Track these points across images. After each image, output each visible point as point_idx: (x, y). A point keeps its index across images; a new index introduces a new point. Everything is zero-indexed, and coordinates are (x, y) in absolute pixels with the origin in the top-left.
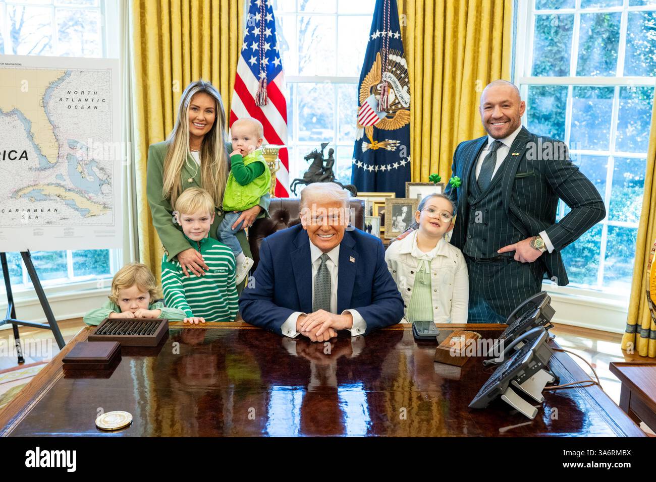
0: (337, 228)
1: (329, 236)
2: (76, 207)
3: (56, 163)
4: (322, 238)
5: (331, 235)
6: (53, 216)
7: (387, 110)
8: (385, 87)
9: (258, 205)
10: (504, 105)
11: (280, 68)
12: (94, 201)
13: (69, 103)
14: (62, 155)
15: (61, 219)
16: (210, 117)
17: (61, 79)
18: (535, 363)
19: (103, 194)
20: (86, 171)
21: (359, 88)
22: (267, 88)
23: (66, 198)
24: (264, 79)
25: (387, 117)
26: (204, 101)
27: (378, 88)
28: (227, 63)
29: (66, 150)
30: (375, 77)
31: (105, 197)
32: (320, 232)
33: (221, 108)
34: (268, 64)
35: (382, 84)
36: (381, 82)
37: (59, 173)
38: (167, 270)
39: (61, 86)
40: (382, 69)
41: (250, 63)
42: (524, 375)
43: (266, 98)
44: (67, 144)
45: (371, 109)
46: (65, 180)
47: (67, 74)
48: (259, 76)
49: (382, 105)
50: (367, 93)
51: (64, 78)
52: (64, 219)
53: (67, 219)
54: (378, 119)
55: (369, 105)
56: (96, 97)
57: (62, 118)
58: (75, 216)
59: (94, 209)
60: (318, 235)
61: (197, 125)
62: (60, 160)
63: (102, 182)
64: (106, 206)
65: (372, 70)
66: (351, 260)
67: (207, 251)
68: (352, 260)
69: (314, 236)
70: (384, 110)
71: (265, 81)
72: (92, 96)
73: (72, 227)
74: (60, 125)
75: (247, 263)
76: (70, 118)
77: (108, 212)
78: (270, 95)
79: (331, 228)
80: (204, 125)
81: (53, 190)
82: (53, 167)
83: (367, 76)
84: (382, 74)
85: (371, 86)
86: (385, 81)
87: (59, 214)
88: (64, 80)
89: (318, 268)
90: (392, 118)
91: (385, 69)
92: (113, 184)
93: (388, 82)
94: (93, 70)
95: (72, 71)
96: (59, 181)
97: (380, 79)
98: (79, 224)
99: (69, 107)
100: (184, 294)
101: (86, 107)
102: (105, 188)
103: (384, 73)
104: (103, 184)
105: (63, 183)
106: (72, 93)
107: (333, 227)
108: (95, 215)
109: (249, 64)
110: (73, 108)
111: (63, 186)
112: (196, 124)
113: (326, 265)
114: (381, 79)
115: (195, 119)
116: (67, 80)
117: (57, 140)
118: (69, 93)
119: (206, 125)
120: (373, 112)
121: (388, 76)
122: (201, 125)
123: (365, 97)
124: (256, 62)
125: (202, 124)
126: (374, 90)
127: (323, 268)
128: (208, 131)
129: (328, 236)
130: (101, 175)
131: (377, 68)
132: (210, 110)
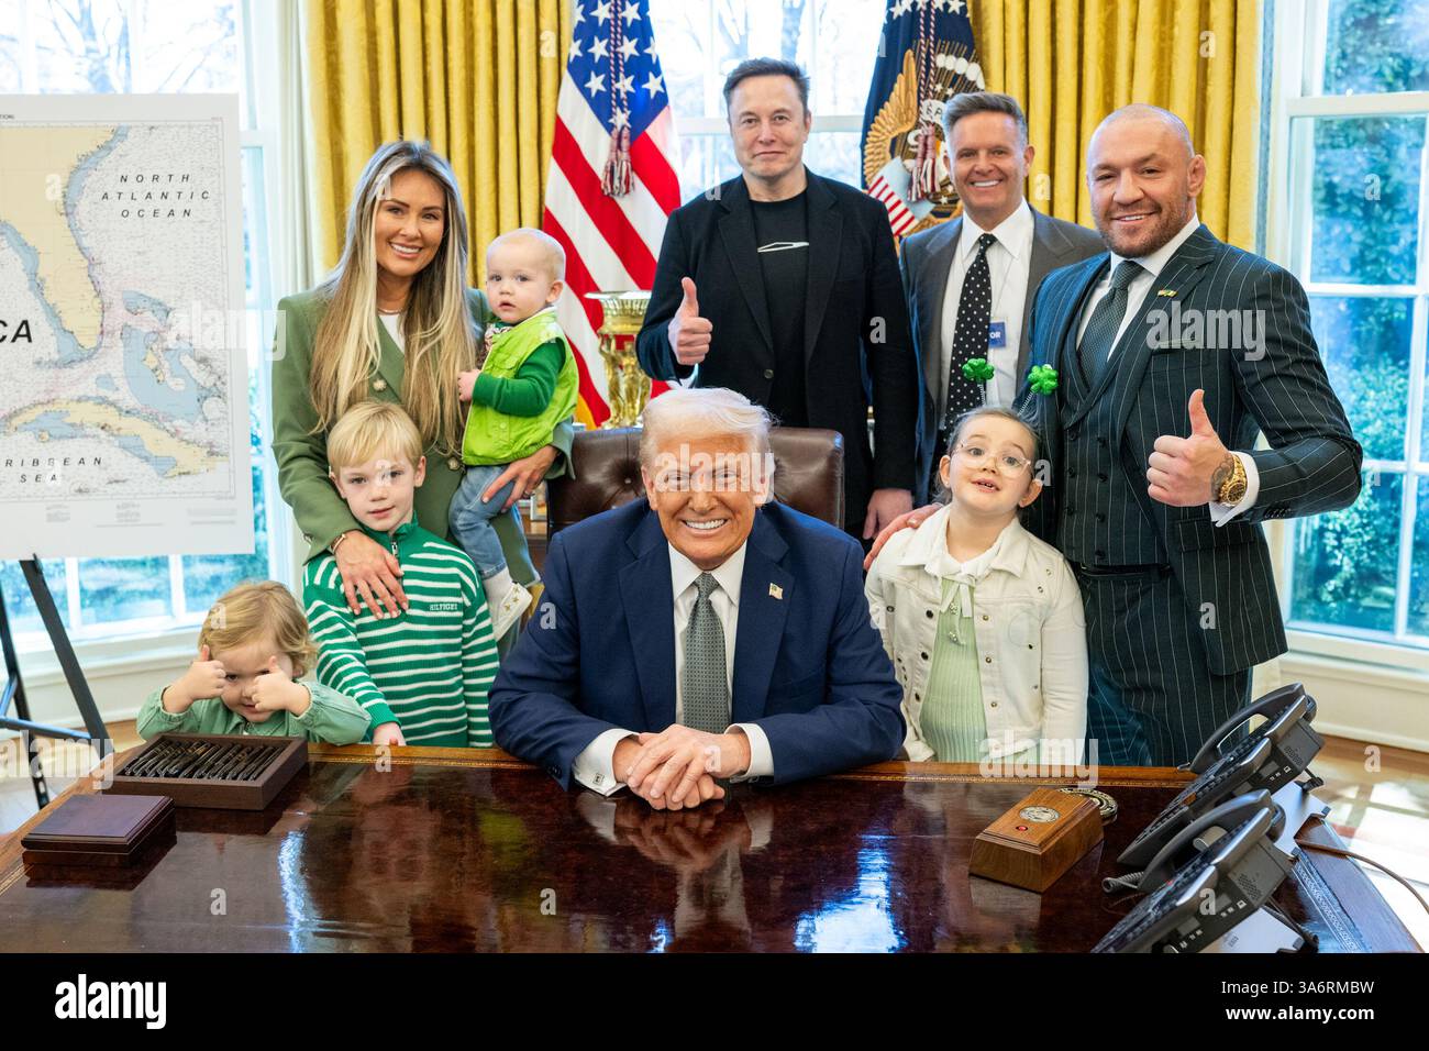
0: (732, 504)
1: (713, 524)
2: (144, 454)
3: (96, 349)
4: (694, 532)
5: (716, 523)
6: (89, 474)
7: (933, 196)
8: (926, 137)
9: (549, 445)
10: (1145, 167)
11: (662, 100)
12: (186, 437)
13: (125, 203)
14: (110, 328)
15: (110, 483)
16: (433, 229)
17: (106, 148)
18: (1229, 901)
19: (207, 421)
20: (167, 365)
21: (864, 143)
22: (631, 151)
23: (122, 432)
24: (623, 128)
25: (936, 213)
26: (417, 191)
27: (911, 140)
28: (535, 92)
29: (118, 316)
30: (901, 114)
31: (211, 429)
32: (687, 515)
33: (457, 210)
34: (632, 90)
35: (919, 131)
36: (918, 125)
37: (103, 372)
38: (318, 603)
39: (104, 163)
40: (919, 91)
41: (589, 89)
42: (1199, 932)
43: (628, 176)
44: (121, 303)
45: (892, 194)
46: (117, 389)
47: (119, 134)
48: (611, 121)
49: (920, 182)
50: (882, 156)
51: (112, 145)
52: (117, 481)
53: (124, 481)
54: (912, 219)
55: (886, 186)
56: (186, 187)
57: (110, 240)
58: (144, 475)
59: (187, 457)
60: (685, 522)
61: (400, 248)
62: (106, 341)
63: (204, 393)
64: (215, 450)
65: (893, 94)
66: (771, 592)
67: (414, 556)
68: (776, 592)
69: (673, 524)
70: (925, 196)
71: (626, 132)
72: (177, 185)
73: (136, 502)
74: (104, 258)
75: (516, 600)
76: (128, 239)
77: (220, 465)
78: (636, 166)
79: (715, 503)
80: (415, 251)
81: (89, 414)
82: (90, 357)
83: (881, 110)
84: (919, 105)
85: (891, 136)
86: (928, 123)
87: (106, 469)
88: (111, 149)
89: (690, 611)
90: (947, 215)
91: (927, 92)
92: (228, 394)
93: (934, 124)
94: (179, 124)
95: (129, 128)
96: (103, 392)
97: (915, 119)
98: (152, 493)
99: (125, 214)
100: (364, 663)
101: (163, 213)
102: (212, 406)
103: (925, 104)
104: (206, 398)
105: (112, 397)
106: (132, 179)
107: (723, 502)
108: (188, 473)
109: (586, 92)
110: (134, 215)
111: (113, 404)
112: (396, 247)
113: (710, 603)
114: (918, 117)
115: (396, 234)
116: (120, 148)
117: (99, 293)
118: (124, 179)
119: (421, 249)
120: (899, 202)
121: (934, 110)
122: (410, 250)
123: (878, 166)
124: (603, 89)
125: (412, 247)
126: (899, 147)
127: (704, 611)
128: (425, 265)
129: (708, 525)
130: (202, 377)
131: (907, 90)
132: (431, 211)
